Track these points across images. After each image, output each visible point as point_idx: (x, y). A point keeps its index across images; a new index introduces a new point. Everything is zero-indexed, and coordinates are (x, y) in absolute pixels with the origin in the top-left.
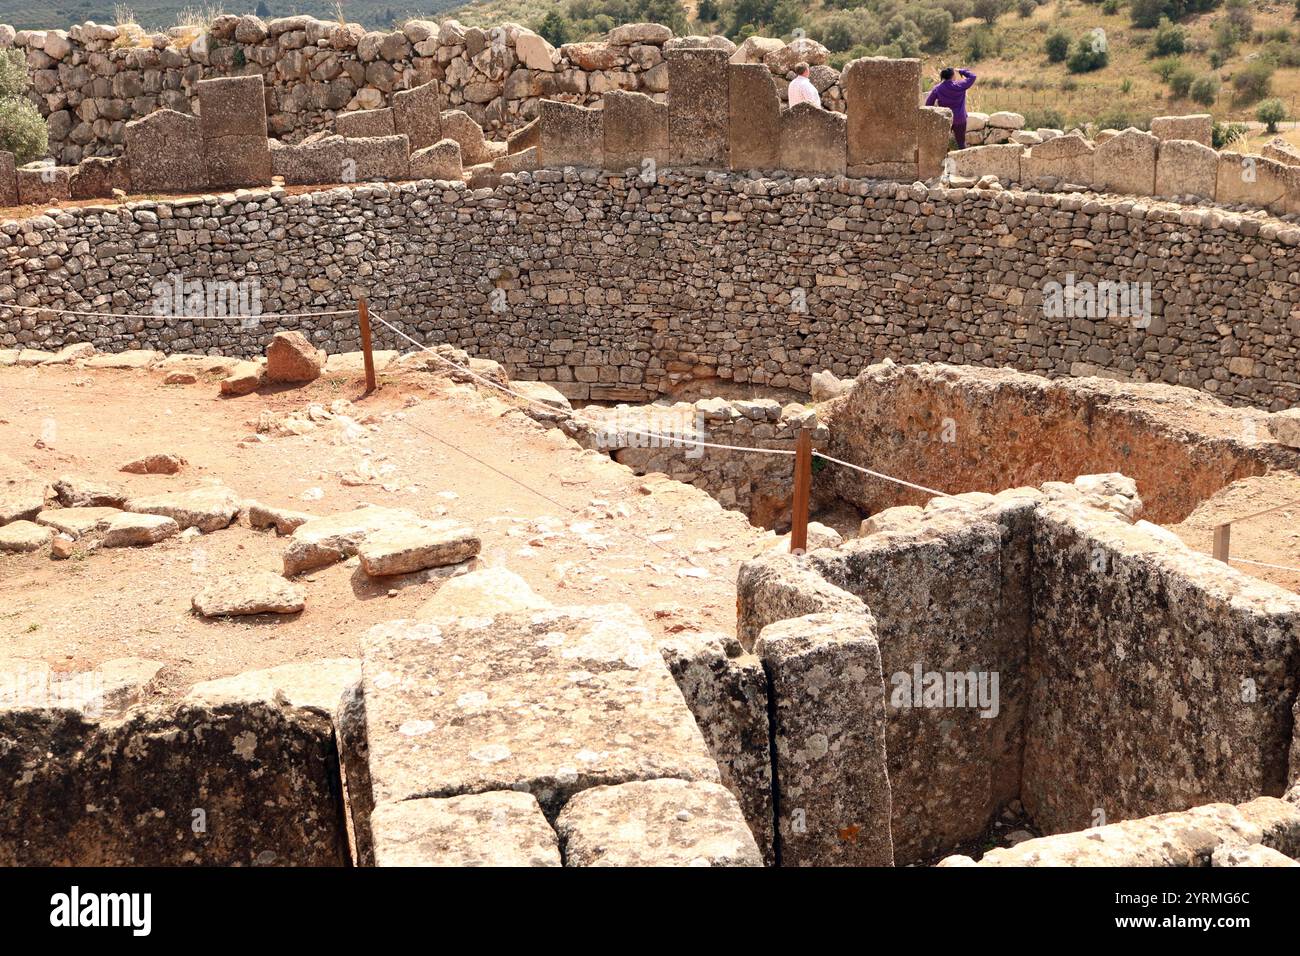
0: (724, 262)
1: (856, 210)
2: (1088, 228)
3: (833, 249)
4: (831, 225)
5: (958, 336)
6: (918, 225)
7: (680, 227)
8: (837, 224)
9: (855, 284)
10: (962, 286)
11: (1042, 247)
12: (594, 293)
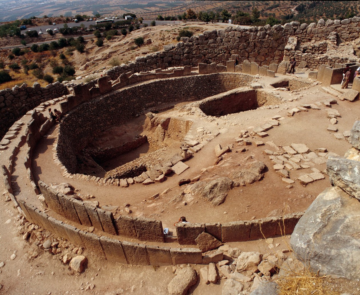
0: (97, 115)
1: (110, 99)
2: (141, 88)
3: (110, 105)
4: (108, 102)
5: (129, 108)
6: (119, 97)
7: (87, 113)
8: (109, 102)
9: (114, 109)
10: (127, 102)
11: (136, 93)
12: (82, 129)
